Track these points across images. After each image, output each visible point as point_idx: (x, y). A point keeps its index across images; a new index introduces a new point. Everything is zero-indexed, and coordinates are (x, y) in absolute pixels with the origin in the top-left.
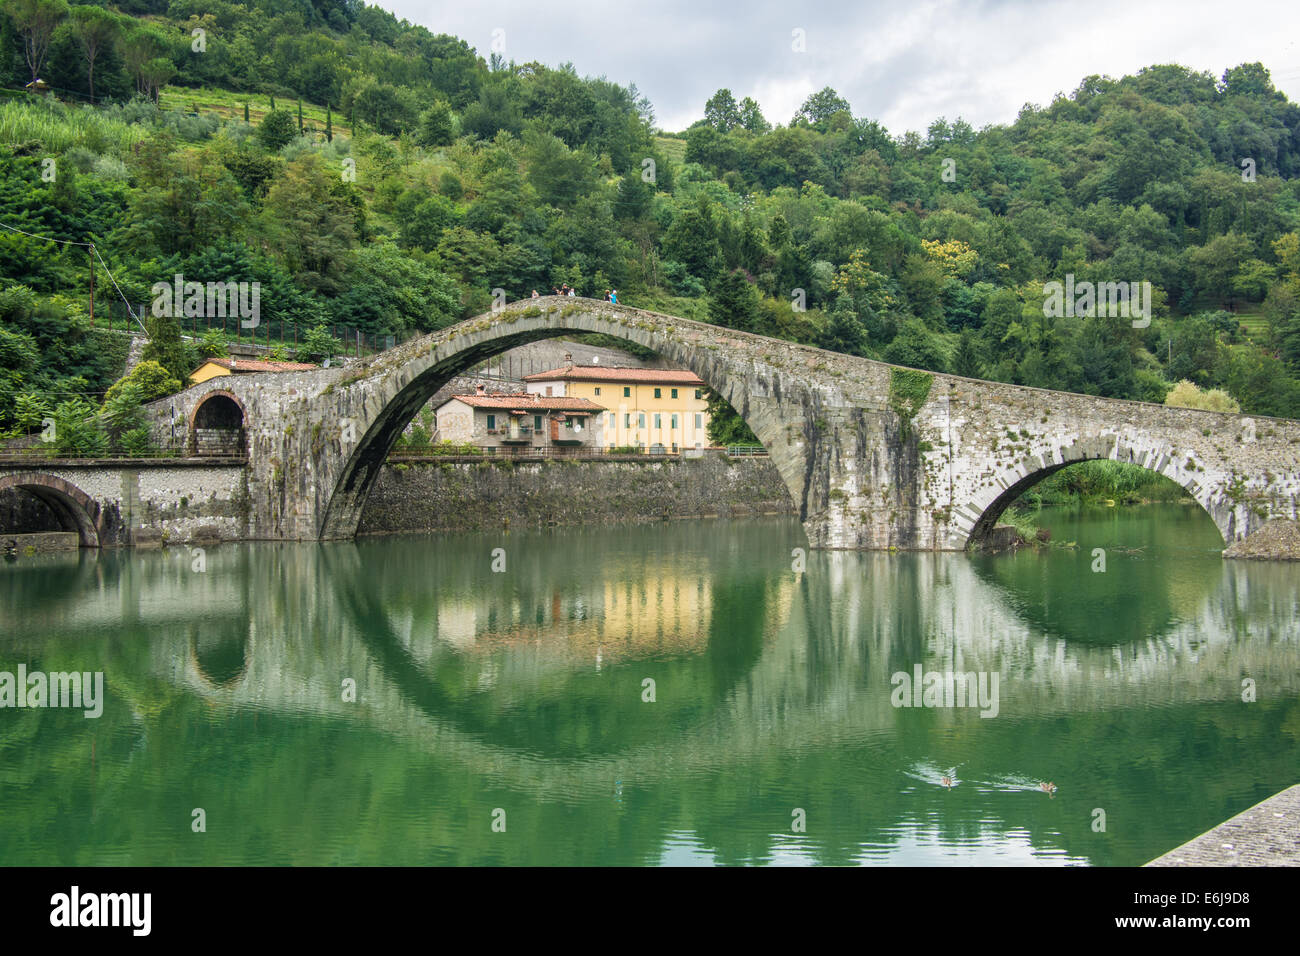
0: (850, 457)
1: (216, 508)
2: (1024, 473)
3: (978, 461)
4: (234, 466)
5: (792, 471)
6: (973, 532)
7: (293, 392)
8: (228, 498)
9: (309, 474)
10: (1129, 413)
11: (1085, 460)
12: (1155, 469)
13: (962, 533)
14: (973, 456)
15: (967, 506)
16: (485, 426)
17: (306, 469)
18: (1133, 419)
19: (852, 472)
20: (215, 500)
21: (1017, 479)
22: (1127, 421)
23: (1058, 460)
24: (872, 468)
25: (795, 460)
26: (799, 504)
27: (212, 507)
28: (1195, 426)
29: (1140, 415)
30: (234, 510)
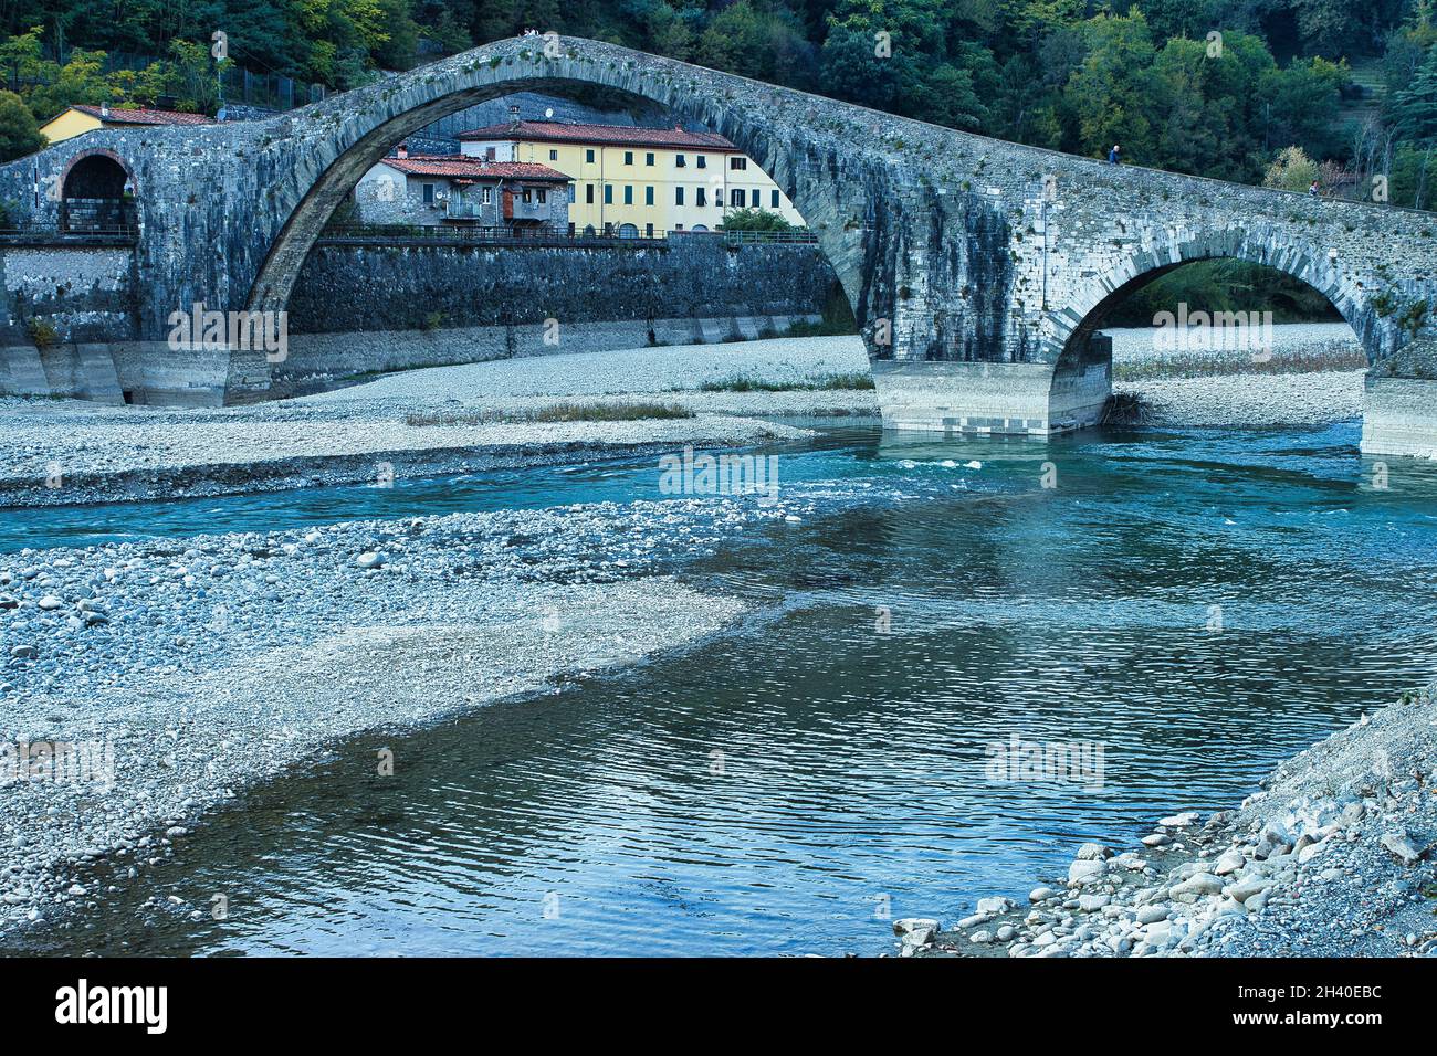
0: (921, 247)
1: (99, 299)
2: (1133, 273)
3: (1078, 257)
4: (120, 245)
5: (848, 265)
6: (1068, 343)
7: (196, 152)
8: (114, 288)
9: (220, 258)
10: (1264, 204)
11: (1207, 257)
12: (1291, 271)
13: (1056, 344)
14: (1072, 250)
15: (1063, 311)
16: (420, 198)
17: (216, 252)
18: (1269, 209)
19: (923, 267)
20: (99, 291)
21: (1124, 280)
22: (1260, 212)
23: (1175, 257)
24: (949, 262)
25: (853, 250)
26: (854, 305)
27: (95, 299)
28: (1341, 220)
29: (1276, 206)
30: (122, 303)
